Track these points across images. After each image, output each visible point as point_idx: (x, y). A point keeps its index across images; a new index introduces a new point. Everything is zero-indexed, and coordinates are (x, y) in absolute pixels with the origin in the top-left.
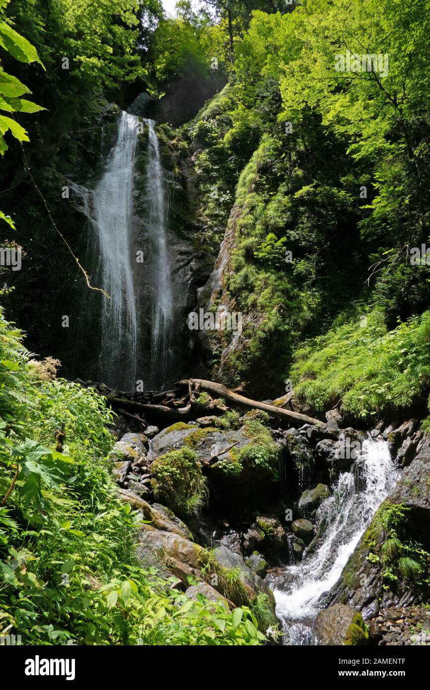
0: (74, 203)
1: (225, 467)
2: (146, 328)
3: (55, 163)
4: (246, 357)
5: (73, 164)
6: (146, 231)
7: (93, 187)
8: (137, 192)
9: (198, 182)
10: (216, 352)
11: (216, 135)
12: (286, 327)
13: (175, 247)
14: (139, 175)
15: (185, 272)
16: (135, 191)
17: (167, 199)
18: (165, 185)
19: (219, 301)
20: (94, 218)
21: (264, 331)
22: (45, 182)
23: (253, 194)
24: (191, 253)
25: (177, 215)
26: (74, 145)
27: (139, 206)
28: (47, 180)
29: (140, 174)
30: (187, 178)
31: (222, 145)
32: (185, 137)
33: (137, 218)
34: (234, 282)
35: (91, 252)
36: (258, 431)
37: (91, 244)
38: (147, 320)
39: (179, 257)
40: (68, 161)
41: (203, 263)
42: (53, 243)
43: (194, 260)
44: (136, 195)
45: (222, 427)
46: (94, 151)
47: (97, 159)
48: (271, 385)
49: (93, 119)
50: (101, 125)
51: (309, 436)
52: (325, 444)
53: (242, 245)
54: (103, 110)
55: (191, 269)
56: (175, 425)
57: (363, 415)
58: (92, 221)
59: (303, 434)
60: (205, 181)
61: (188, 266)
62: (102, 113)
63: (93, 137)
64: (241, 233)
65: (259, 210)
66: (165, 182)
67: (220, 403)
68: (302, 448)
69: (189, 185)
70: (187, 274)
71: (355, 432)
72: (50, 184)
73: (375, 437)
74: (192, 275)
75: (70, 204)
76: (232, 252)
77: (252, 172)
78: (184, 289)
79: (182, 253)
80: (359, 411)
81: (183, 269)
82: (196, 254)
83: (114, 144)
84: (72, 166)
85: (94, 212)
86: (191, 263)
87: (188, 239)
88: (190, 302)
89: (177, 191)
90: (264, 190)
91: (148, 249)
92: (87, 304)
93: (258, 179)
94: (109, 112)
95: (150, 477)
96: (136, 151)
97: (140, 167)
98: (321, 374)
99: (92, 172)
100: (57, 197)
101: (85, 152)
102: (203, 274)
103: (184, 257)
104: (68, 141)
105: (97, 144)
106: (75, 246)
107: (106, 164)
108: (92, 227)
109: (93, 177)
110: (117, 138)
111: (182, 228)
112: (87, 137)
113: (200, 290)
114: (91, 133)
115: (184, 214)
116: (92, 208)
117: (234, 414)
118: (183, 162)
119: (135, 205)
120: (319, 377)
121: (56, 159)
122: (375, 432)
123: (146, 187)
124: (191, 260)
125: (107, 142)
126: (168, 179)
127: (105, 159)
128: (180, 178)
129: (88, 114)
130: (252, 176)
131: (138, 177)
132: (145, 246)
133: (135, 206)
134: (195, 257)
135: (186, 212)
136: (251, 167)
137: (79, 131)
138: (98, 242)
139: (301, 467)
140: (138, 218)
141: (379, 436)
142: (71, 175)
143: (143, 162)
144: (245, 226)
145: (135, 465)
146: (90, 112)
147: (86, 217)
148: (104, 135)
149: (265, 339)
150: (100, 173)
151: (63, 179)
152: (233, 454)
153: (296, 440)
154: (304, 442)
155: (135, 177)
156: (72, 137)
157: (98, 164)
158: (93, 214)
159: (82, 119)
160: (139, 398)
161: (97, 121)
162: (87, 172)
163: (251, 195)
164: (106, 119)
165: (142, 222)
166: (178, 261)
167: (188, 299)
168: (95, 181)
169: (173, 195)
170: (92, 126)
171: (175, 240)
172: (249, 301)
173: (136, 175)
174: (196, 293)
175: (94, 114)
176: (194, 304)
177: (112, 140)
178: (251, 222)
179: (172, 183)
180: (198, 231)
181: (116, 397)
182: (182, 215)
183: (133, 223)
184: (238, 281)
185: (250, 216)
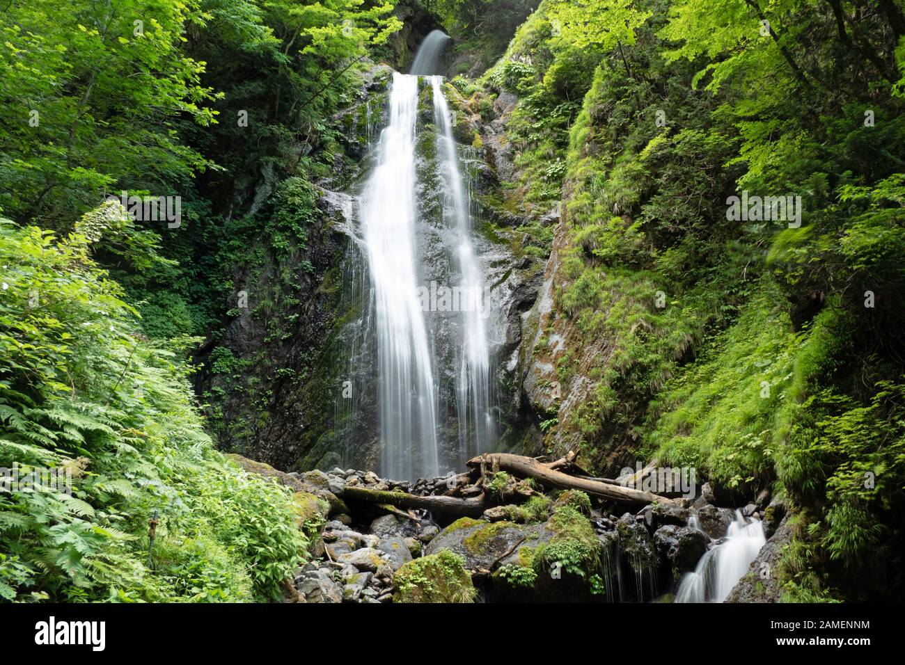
0: (330, 220)
1: (509, 575)
2: (447, 384)
3: (305, 167)
4: (592, 412)
5: (330, 163)
6: (438, 241)
7: (358, 192)
8: (422, 186)
9: (513, 153)
10: (550, 409)
11: (532, 78)
12: (652, 356)
13: (484, 257)
14: (423, 161)
15: (501, 291)
16: (419, 186)
17: (466, 187)
18: (462, 168)
19: (551, 329)
20: (360, 236)
21: (615, 368)
22: (290, 198)
23: (588, 158)
24: (509, 262)
25: (484, 208)
26: (329, 137)
27: (426, 205)
28: (293, 195)
29: (424, 158)
30: (495, 150)
31: (542, 91)
32: (489, 89)
33: (424, 224)
34: (569, 298)
35: (359, 284)
36: (571, 521)
37: (358, 274)
38: (448, 372)
39: (492, 271)
40: (324, 161)
41: (528, 274)
42: (309, 281)
43: (514, 271)
44: (421, 191)
45: (521, 520)
46: (358, 139)
47: (363, 150)
48: (638, 450)
49: (354, 94)
50: (366, 101)
51: (649, 523)
52: (664, 532)
53: (576, 240)
54: (368, 77)
55: (510, 287)
56: (457, 523)
57: (735, 483)
58: (357, 240)
59: (639, 521)
60: (524, 149)
61: (506, 283)
62: (366, 83)
63: (355, 120)
64: (575, 222)
65: (596, 181)
66: (463, 163)
67: (525, 486)
68: (638, 542)
69: (500, 159)
70: (505, 295)
71: (717, 511)
72: (297, 200)
73: (750, 516)
74: (513, 295)
75: (325, 222)
76: (564, 252)
77: (586, 126)
78: (501, 318)
79: (494, 264)
80: (729, 478)
81: (498, 288)
82: (515, 262)
83: (386, 123)
84: (330, 166)
85: (361, 226)
86: (510, 277)
87: (503, 241)
88: (512, 336)
89: (481, 173)
90: (604, 150)
91: (443, 266)
92: (359, 360)
93: (593, 135)
94: (376, 79)
95: (392, 592)
96: (417, 126)
97: (426, 148)
98: (697, 426)
99: (358, 169)
100: (309, 216)
101: (346, 144)
102: (529, 291)
103: (500, 269)
104: (322, 132)
105: (361, 129)
106: (337, 280)
107: (375, 155)
108: (358, 250)
109: (360, 176)
110: (389, 115)
111: (493, 226)
112: (347, 122)
113: (526, 315)
114: (352, 116)
115: (495, 205)
116: (356, 223)
117: (541, 500)
118: (487, 127)
119: (420, 205)
120: (695, 430)
121: (306, 161)
122: (751, 507)
123: (435, 176)
124: (509, 273)
125: (375, 123)
126: (467, 158)
127: (375, 147)
128: (485, 152)
129: (346, 89)
130: (585, 131)
131: (422, 165)
132: (438, 263)
133: (419, 208)
134: (516, 267)
135: (498, 202)
136: (584, 118)
137: (336, 116)
138: (368, 270)
139: (638, 569)
140: (426, 224)
141: (756, 514)
142: (329, 180)
143: (428, 140)
144: (579, 210)
145: (376, 578)
146: (349, 85)
147: (348, 238)
148: (369, 113)
149: (620, 379)
150: (368, 169)
151: (315, 190)
152: (524, 556)
153: (630, 531)
154: (640, 532)
155: (418, 165)
156: (326, 127)
157: (365, 157)
158: (359, 231)
159: (339, 98)
160: (420, 488)
161: (359, 96)
162: (351, 171)
163: (584, 160)
164: (372, 89)
165: (432, 228)
166: (490, 277)
167: (508, 332)
168: (362, 182)
169: (476, 180)
170: (354, 105)
171: (484, 246)
172: (593, 324)
173: (419, 161)
174: (520, 320)
175: (355, 87)
176: (519, 338)
177: (382, 118)
178: (587, 202)
179: (472, 163)
180: (518, 226)
181: (384, 489)
182: (492, 207)
183: (418, 233)
184: (574, 296)
185: (585, 193)
